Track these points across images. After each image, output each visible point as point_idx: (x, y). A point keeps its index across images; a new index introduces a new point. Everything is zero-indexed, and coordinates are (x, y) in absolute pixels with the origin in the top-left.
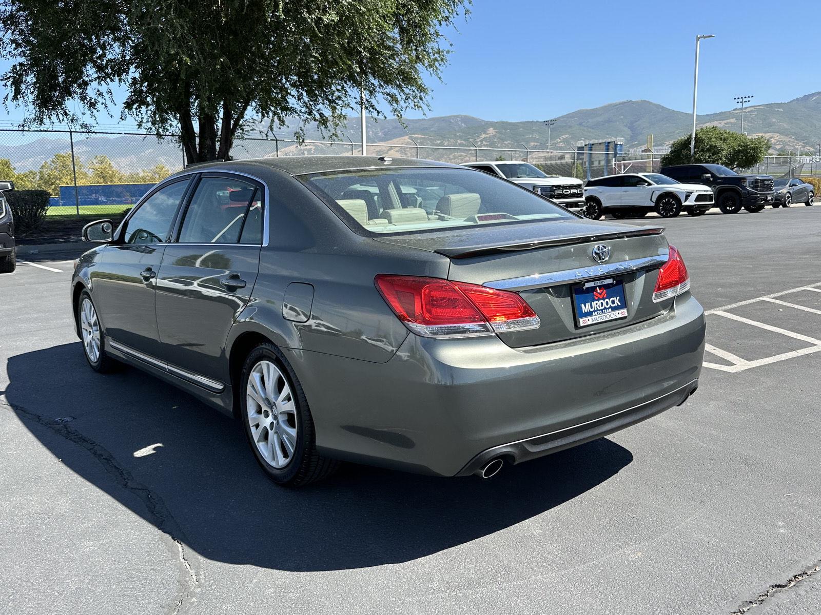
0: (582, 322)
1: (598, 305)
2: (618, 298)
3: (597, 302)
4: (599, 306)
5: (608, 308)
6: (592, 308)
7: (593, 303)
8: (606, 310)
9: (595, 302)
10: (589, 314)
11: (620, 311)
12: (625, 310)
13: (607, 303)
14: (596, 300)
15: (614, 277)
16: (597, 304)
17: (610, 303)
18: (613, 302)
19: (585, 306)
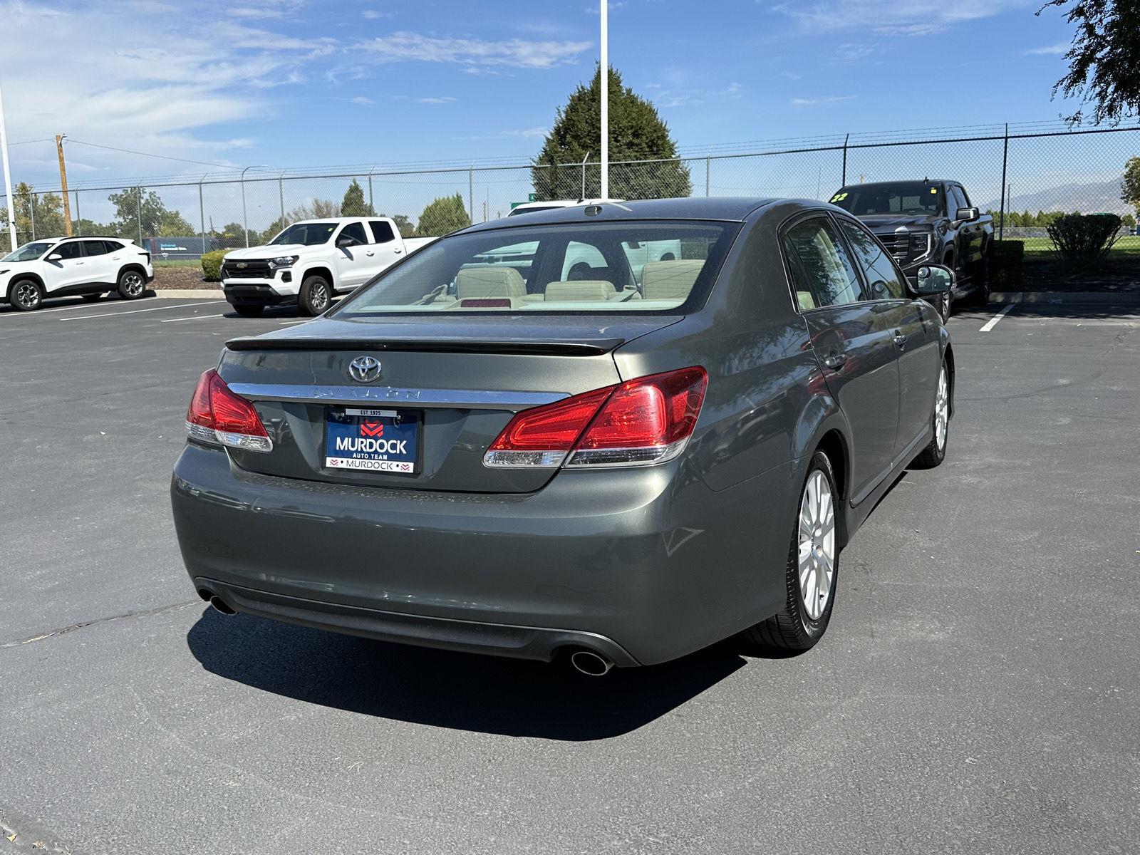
0: (329, 462)
1: (364, 444)
2: (405, 442)
3: (364, 440)
4: (365, 446)
5: (382, 454)
6: (353, 446)
7: (356, 439)
8: (376, 456)
9: (360, 440)
10: (347, 454)
11: (400, 464)
12: (411, 465)
13: (382, 446)
14: (362, 437)
15: (399, 410)
16: (362, 442)
17: (387, 446)
18: (394, 447)
19: (342, 442)
